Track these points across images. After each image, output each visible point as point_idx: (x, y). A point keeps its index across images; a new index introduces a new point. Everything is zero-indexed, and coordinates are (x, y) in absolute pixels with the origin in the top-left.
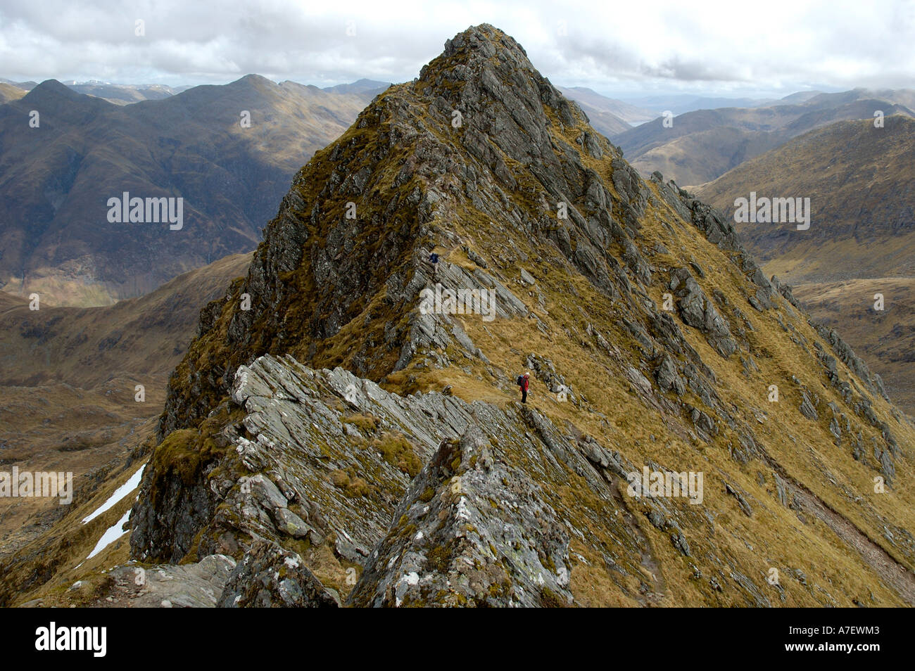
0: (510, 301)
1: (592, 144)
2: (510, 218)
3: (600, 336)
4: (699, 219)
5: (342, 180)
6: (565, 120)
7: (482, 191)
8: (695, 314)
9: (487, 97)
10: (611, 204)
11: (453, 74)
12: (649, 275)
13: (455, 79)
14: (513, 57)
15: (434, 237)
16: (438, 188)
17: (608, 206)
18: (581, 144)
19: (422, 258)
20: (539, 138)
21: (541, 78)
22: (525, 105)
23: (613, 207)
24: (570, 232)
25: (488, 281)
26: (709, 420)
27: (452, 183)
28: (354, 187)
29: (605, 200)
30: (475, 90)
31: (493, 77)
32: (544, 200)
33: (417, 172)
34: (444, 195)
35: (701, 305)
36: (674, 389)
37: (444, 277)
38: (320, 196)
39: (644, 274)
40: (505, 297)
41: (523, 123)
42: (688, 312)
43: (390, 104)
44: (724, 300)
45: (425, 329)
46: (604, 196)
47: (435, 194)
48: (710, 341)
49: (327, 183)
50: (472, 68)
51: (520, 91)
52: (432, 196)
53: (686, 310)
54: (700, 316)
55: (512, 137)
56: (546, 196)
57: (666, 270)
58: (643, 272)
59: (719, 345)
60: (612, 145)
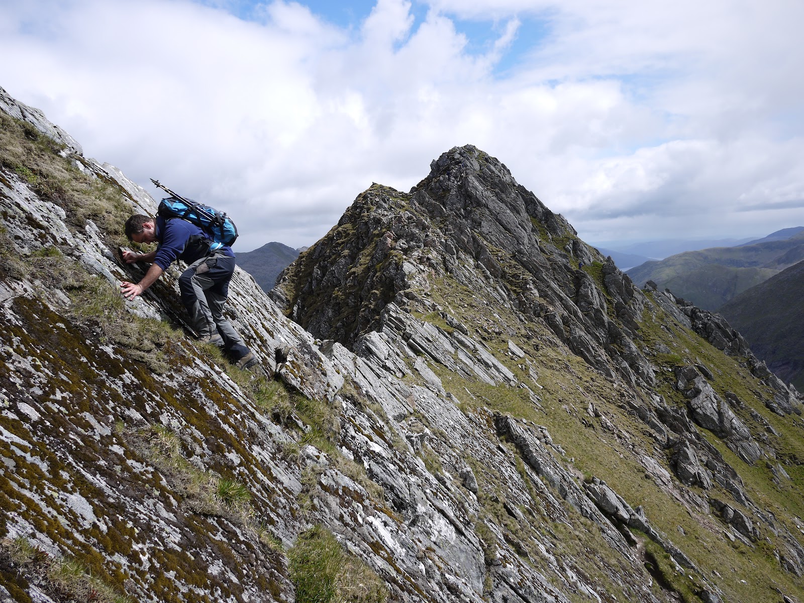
0: (495, 366)
1: (581, 251)
2: (495, 294)
3: (604, 417)
4: (700, 326)
5: (324, 275)
6: (553, 230)
7: (464, 266)
8: (709, 414)
9: (471, 203)
10: (605, 305)
11: (438, 184)
12: (653, 375)
13: (440, 189)
14: (496, 172)
15: (409, 304)
16: (415, 261)
17: (602, 306)
18: (570, 252)
19: (391, 313)
20: (526, 241)
21: (526, 191)
22: (510, 209)
23: (608, 308)
24: (563, 317)
25: (469, 344)
26: (746, 520)
27: (430, 256)
28: (334, 277)
29: (598, 300)
30: (459, 197)
31: (477, 183)
32: (532, 287)
33: (395, 249)
34: (422, 267)
35: (715, 405)
36: (697, 482)
37: (416, 333)
38: (303, 293)
39: (648, 374)
40: (490, 363)
41: (509, 227)
42: (701, 412)
43: (371, 199)
44: (738, 402)
45: (373, 349)
46: (597, 296)
47: (411, 266)
48: (730, 445)
49: (309, 280)
50: (456, 177)
51: (504, 196)
52: (407, 267)
53: (698, 410)
54: (716, 418)
55: (498, 239)
56: (534, 282)
57: (670, 370)
58: (646, 372)
59: (740, 449)
60: (602, 256)
